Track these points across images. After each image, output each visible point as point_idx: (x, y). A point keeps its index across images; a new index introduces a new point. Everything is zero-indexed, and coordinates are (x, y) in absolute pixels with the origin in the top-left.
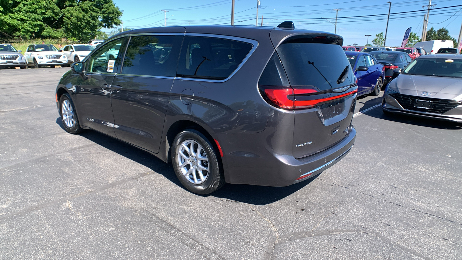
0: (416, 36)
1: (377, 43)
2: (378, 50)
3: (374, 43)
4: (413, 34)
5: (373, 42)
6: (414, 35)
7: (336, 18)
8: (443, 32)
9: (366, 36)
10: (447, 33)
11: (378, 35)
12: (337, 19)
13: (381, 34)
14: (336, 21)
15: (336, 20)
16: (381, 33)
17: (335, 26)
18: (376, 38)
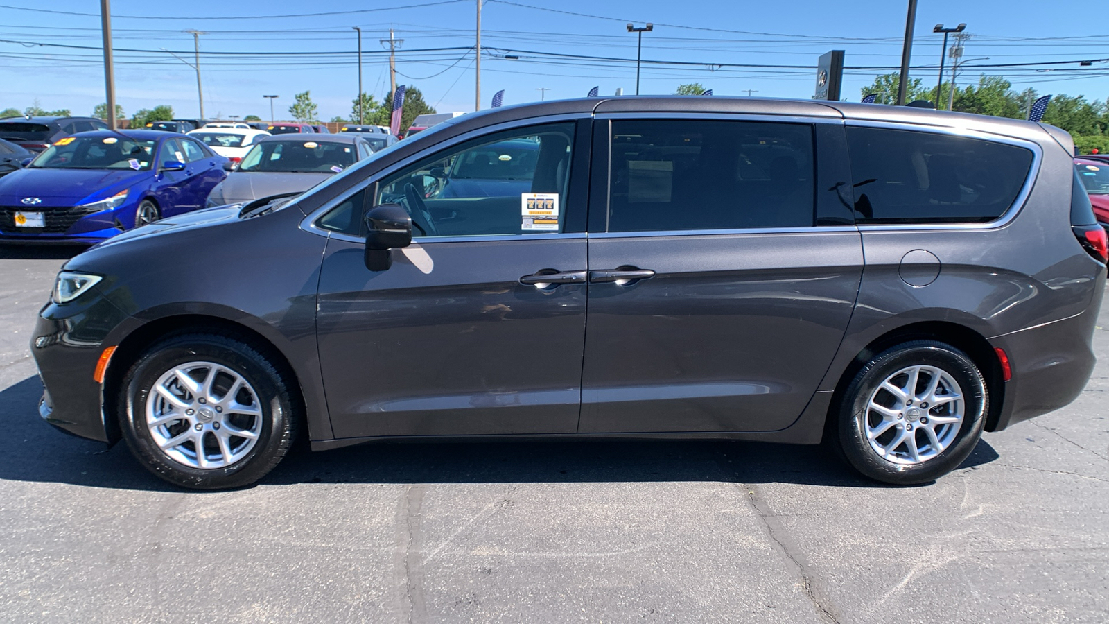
0: (374, 100)
1: (300, 115)
2: (299, 131)
3: (294, 113)
4: (367, 97)
5: (290, 111)
6: (370, 99)
7: (197, 53)
8: (413, 93)
9: (265, 97)
10: (420, 98)
11: (300, 97)
12: (200, 55)
13: (307, 94)
14: (197, 60)
15: (196, 57)
16: (304, 92)
17: (196, 72)
18: (296, 102)
